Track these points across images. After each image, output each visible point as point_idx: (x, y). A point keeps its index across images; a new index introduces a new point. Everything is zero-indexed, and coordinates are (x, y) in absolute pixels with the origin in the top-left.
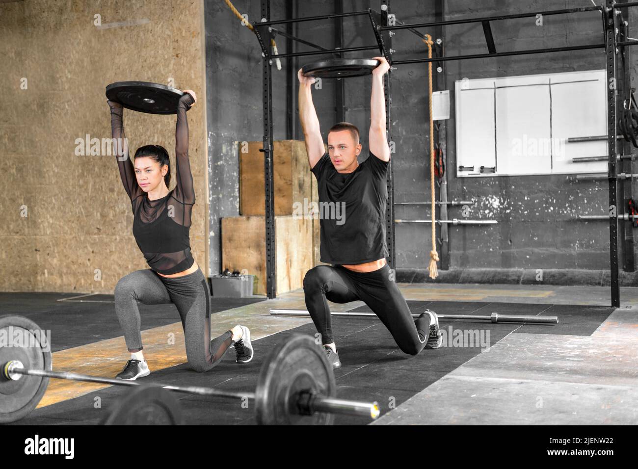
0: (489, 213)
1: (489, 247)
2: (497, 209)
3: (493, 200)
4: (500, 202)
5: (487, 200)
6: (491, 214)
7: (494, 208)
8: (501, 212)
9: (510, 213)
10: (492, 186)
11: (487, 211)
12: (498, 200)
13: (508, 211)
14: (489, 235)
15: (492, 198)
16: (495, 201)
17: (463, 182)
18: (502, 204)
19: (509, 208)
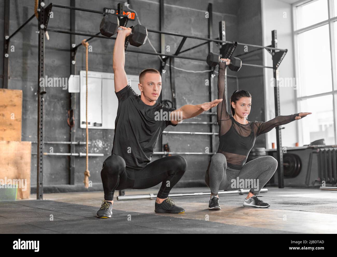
0: (97, 150)
1: (97, 170)
2: (101, 148)
3: (99, 142)
4: (103, 144)
5: (96, 142)
6: (98, 151)
7: (99, 147)
8: (103, 150)
9: (108, 150)
10: (99, 134)
11: (95, 149)
12: (101, 143)
13: (107, 149)
14: (97, 163)
15: (98, 141)
16: (100, 143)
17: (83, 131)
18: (104, 145)
19: (107, 148)
